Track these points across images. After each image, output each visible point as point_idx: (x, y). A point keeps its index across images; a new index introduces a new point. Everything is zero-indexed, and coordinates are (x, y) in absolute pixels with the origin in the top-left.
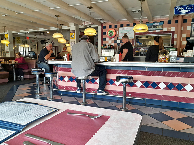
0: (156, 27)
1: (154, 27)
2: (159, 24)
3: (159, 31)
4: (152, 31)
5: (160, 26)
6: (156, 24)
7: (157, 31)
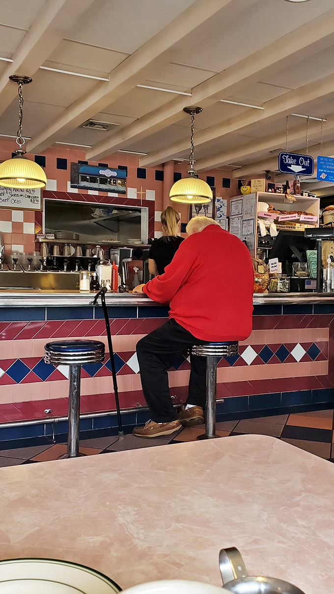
0: (110, 183)
1: (104, 180)
2: (115, 174)
3: (116, 195)
4: (96, 193)
5: (119, 181)
6: (107, 173)
7: (110, 195)
